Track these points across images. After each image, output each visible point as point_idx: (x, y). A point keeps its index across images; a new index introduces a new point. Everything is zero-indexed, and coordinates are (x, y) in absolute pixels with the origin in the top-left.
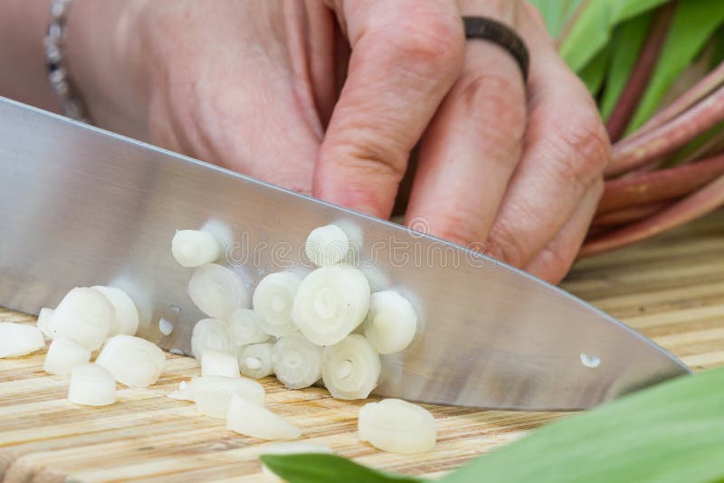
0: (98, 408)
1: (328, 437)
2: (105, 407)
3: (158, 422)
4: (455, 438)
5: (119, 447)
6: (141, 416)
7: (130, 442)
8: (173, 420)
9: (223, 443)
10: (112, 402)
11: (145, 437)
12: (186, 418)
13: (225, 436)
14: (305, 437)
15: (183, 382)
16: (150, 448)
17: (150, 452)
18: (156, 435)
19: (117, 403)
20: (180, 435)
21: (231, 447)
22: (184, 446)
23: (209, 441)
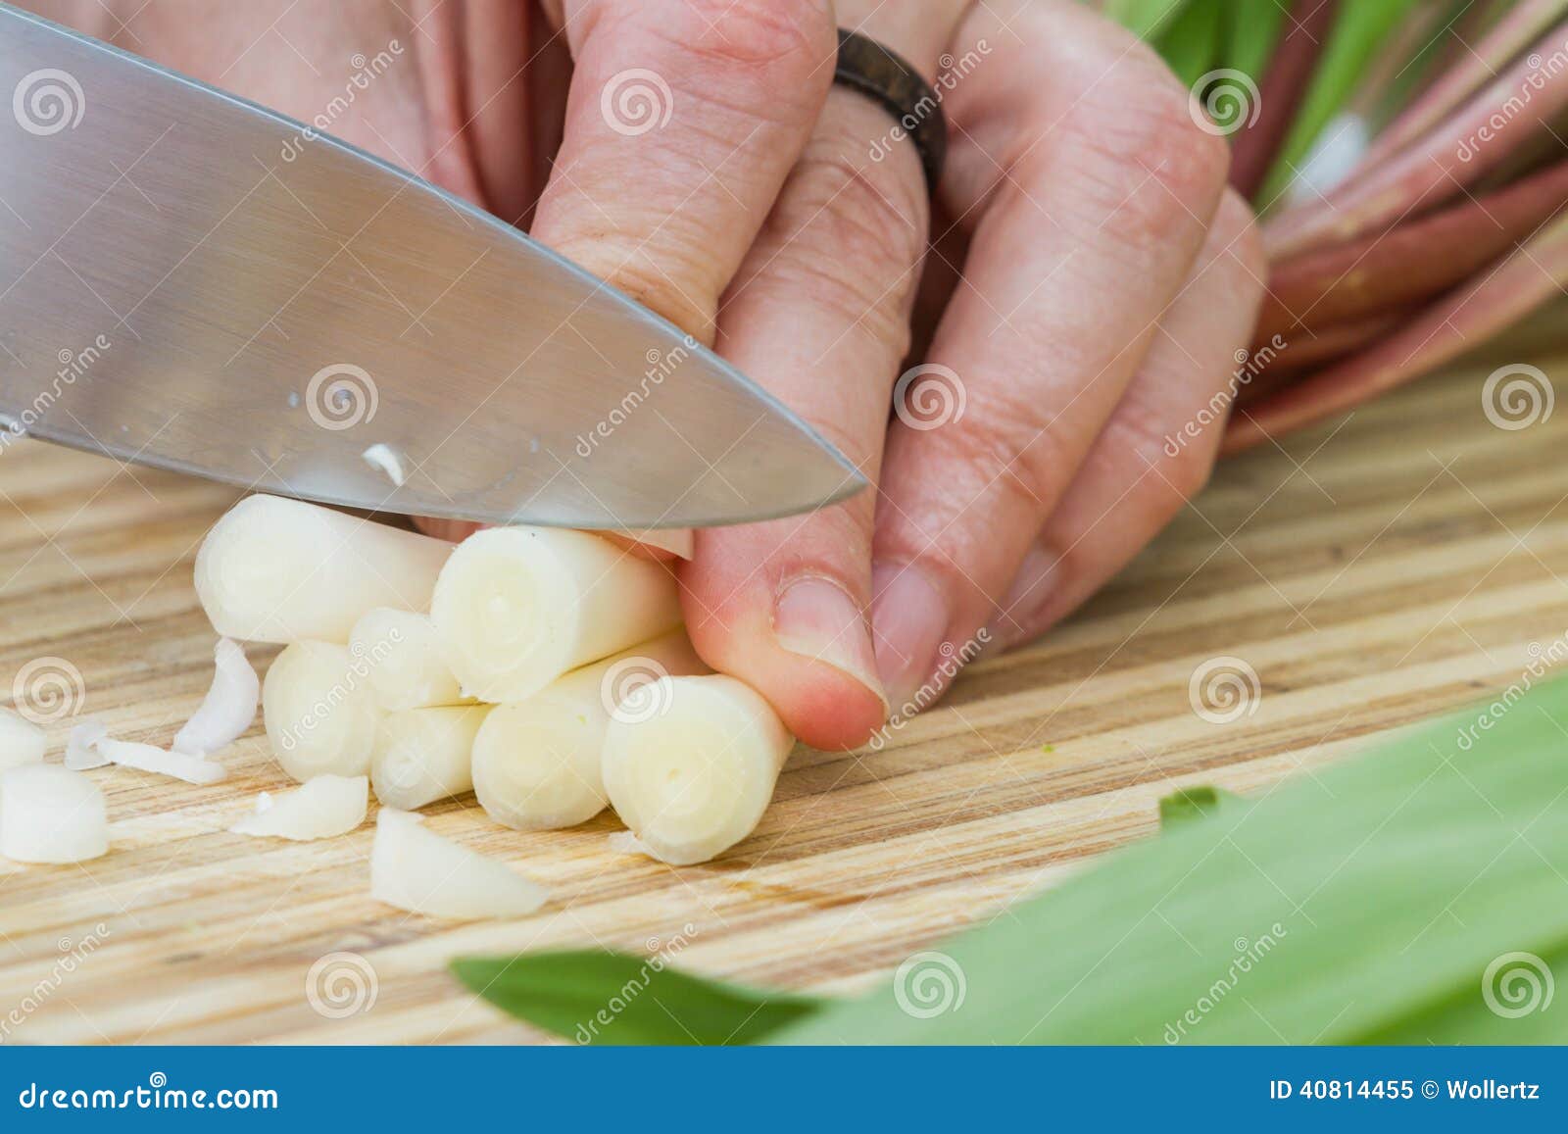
0: (68, 867)
1: (610, 904)
2: (83, 864)
3: (210, 893)
4: (906, 889)
5: (123, 957)
6: (166, 881)
7: (145, 945)
8: (243, 886)
9: (362, 933)
10: (101, 851)
11: (178, 929)
12: (274, 879)
13: (368, 917)
14: (553, 906)
15: (264, 795)
16: (195, 957)
17: (193, 965)
18: (204, 924)
19: (113, 854)
20: (263, 919)
21: (382, 943)
22: (273, 945)
23: (328, 932)
